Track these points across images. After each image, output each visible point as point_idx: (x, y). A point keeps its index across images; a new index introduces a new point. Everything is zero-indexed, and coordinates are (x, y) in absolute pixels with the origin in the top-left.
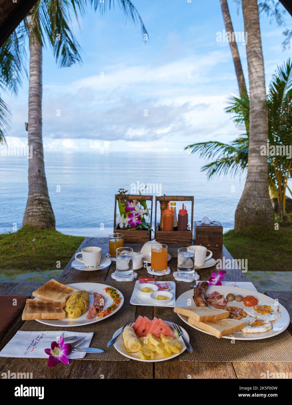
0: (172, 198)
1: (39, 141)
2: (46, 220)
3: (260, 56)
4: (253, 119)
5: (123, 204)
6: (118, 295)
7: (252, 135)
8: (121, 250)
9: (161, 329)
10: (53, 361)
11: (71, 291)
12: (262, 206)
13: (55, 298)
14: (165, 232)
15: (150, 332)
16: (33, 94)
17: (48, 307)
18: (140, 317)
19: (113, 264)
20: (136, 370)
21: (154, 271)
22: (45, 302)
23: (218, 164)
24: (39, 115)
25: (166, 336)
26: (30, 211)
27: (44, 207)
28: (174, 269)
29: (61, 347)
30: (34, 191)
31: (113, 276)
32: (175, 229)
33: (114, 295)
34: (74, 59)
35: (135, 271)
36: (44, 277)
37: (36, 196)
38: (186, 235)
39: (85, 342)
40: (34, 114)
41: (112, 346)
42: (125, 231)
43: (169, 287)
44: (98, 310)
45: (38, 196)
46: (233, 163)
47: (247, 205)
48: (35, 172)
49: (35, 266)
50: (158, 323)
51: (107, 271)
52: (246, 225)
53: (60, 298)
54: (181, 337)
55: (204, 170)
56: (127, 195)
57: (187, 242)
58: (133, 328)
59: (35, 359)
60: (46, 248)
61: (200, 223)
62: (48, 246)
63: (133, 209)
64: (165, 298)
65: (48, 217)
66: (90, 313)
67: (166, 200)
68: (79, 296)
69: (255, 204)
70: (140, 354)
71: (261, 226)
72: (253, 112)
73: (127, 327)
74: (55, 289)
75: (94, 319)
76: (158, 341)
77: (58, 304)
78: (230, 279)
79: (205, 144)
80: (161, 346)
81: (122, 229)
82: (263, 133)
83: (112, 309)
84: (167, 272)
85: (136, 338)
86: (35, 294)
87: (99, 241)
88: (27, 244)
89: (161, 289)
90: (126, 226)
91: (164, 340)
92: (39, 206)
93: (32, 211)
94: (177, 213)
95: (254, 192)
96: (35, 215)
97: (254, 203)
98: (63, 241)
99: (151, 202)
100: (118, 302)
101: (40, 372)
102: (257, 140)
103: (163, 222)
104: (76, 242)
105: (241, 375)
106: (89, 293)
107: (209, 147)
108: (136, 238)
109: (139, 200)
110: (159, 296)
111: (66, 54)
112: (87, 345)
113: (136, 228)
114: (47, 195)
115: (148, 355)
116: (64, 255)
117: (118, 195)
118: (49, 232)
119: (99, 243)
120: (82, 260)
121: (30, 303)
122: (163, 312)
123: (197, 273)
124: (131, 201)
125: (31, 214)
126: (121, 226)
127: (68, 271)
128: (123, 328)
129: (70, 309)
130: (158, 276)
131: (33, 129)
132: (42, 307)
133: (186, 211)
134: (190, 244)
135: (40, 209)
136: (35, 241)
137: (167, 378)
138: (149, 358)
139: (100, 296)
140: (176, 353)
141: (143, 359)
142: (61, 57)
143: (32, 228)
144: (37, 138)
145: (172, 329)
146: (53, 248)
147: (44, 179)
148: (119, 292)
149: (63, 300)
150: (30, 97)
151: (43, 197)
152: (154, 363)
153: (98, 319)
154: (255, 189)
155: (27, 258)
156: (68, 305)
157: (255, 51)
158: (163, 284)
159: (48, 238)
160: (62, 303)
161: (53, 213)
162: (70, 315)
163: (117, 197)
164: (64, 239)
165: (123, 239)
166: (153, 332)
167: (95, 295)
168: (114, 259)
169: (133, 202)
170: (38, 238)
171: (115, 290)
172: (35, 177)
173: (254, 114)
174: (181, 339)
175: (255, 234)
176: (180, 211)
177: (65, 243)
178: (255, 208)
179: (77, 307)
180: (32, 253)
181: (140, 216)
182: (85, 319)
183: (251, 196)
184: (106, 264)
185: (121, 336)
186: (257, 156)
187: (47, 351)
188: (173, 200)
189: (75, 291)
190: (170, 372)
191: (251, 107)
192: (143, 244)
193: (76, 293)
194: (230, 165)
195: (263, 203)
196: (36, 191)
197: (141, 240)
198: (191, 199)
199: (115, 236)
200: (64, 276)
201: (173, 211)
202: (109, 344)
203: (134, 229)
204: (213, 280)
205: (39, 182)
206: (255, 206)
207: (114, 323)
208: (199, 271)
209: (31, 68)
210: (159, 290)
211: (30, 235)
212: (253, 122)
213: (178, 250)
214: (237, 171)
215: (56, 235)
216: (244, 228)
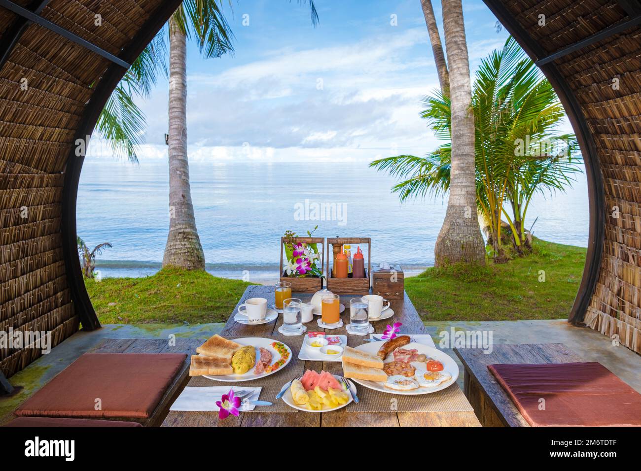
0: (346, 241)
1: (182, 158)
2: (193, 259)
3: (464, 49)
4: (455, 127)
5: (291, 248)
6: (286, 350)
7: (455, 147)
8: (288, 302)
9: (329, 382)
10: (224, 413)
11: (237, 346)
12: (469, 237)
13: (220, 354)
14: (339, 279)
15: (317, 385)
16: (174, 97)
17: (215, 362)
18: (308, 371)
19: (280, 317)
20: (304, 421)
21: (325, 324)
22: (211, 358)
23: (414, 183)
24: (182, 125)
25: (334, 388)
26: (172, 248)
27: (190, 242)
28: (347, 322)
29: (231, 400)
30: (177, 222)
31: (280, 330)
32: (350, 276)
33: (282, 350)
34: (225, 48)
35: (305, 324)
36: (194, 333)
37: (180, 229)
38: (361, 283)
39: (254, 396)
40: (176, 123)
41: (280, 399)
42: (293, 279)
43: (340, 340)
44: (265, 366)
45: (183, 228)
46: (433, 182)
47: (450, 237)
48: (178, 198)
49: (182, 318)
50: (326, 377)
51: (274, 325)
52: (450, 262)
53: (225, 353)
54: (348, 389)
55: (396, 190)
56: (295, 238)
57: (363, 291)
58: (301, 381)
59: (205, 412)
60: (194, 296)
61: (378, 268)
62: (197, 293)
63: (302, 254)
64: (335, 353)
65: (195, 255)
66: (257, 369)
67: (339, 243)
68: (245, 352)
69: (460, 235)
70: (308, 405)
71: (468, 264)
72: (455, 118)
73: (295, 381)
74: (219, 344)
75: (261, 374)
76: (325, 393)
77: (224, 360)
78: (408, 331)
79: (395, 158)
80: (328, 397)
81: (290, 276)
82: (468, 145)
83: (280, 364)
84: (339, 324)
85: (304, 390)
86: (199, 350)
87: (263, 290)
88: (171, 291)
89: (331, 342)
90: (294, 273)
91: (331, 392)
92: (184, 241)
93: (175, 247)
94: (352, 257)
95: (458, 220)
96: (179, 253)
97: (458, 234)
98: (215, 287)
99: (321, 245)
100: (286, 357)
101: (212, 423)
102: (461, 154)
103: (335, 268)
104: (232, 287)
105: (404, 423)
106: (255, 349)
107: (401, 162)
108: (306, 286)
109: (307, 243)
110: (328, 350)
111: (214, 41)
112: (256, 399)
113: (306, 275)
114: (193, 227)
115: (315, 406)
116: (218, 305)
117: (285, 238)
118: (197, 274)
119: (263, 293)
120: (246, 313)
121: (196, 359)
122: (332, 367)
123: (371, 325)
124: (300, 244)
125: (173, 251)
126: (289, 273)
127: (231, 325)
128: (291, 382)
129: (237, 365)
130: (329, 329)
131: (174, 142)
132: (207, 362)
133: (362, 255)
134: (367, 292)
135: (185, 245)
136: (180, 286)
137: (333, 426)
138: (316, 408)
139: (267, 352)
140: (342, 404)
141: (310, 410)
142: (207, 44)
143: (176, 270)
144: (180, 154)
145: (340, 382)
146: (204, 296)
147: (189, 206)
148: (286, 347)
149: (229, 356)
150: (171, 102)
151: (188, 230)
152: (321, 413)
153: (265, 374)
154: (460, 216)
155: (170, 308)
156: (235, 360)
157: (456, 42)
158: (334, 338)
159: (196, 283)
160: (228, 359)
161: (201, 249)
162: (237, 371)
163: (283, 241)
164: (217, 284)
165: (290, 289)
166: (321, 385)
167: (262, 350)
168: (281, 311)
169: (301, 246)
170: (183, 283)
171: (283, 345)
172: (178, 204)
173: (457, 121)
174: (348, 391)
175: (461, 273)
176: (355, 255)
177: (218, 289)
178: (460, 241)
179: (244, 363)
180: (177, 302)
181: (310, 261)
182: (252, 375)
183: (455, 225)
184: (272, 317)
185: (289, 390)
186: (462, 173)
187: (218, 404)
188: (347, 243)
189: (241, 346)
190: (336, 421)
191: (452, 112)
192: (312, 293)
193: (242, 348)
194: (429, 184)
195: (470, 234)
196: (179, 222)
197: (311, 289)
198: (367, 241)
199: (282, 285)
200: (227, 331)
201: (347, 256)
202: (277, 397)
203: (304, 276)
204: (388, 333)
205: (183, 210)
206: (460, 238)
207: (282, 378)
208: (374, 324)
209: (172, 64)
210: (329, 344)
211: (172, 279)
212: (455, 131)
213: (351, 300)
214: (438, 192)
215: (206, 278)
216: (446, 266)
